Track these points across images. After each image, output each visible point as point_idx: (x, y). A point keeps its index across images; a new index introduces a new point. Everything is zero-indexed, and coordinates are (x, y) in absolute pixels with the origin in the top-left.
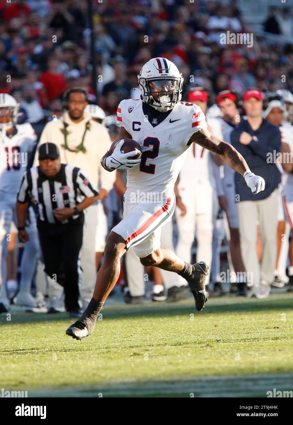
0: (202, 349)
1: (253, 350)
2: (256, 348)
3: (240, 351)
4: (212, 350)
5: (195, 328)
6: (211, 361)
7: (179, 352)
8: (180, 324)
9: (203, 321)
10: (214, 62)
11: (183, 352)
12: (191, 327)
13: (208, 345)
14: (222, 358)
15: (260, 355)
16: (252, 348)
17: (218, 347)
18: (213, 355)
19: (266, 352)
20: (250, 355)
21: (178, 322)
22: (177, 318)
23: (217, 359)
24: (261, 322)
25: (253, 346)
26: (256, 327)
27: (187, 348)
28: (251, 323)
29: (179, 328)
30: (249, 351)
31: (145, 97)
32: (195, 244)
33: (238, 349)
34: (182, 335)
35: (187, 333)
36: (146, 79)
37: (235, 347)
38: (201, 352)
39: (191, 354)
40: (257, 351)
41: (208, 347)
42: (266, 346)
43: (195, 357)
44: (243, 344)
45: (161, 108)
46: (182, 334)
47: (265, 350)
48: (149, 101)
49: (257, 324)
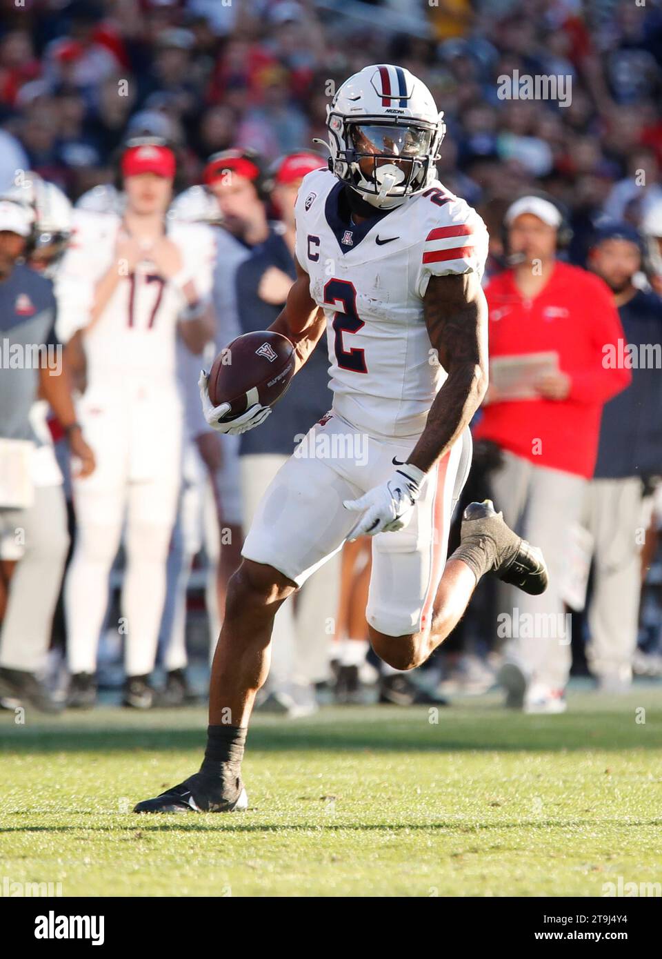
0: (123, 845)
1: (261, 857)
2: (269, 851)
3: (225, 856)
4: (150, 849)
5: (110, 790)
6: (145, 879)
7: (61, 851)
8: (67, 775)
9: (132, 770)
10: (199, 71)
11: (70, 850)
12: (97, 784)
13: (140, 836)
14: (177, 873)
15: (279, 870)
16: (259, 850)
17: (168, 842)
18: (152, 863)
19: (295, 863)
20: (253, 868)
21: (63, 770)
22: (62, 759)
23: (162, 875)
24: (289, 781)
25: (263, 844)
26: (272, 795)
27: (82, 842)
28: (261, 782)
29: (65, 785)
30: (251, 857)
31: (339, 164)
32: (120, 562)
33: (220, 851)
34: (71, 806)
35: (87, 800)
36: (345, 117)
37: (214, 846)
38: (121, 854)
39: (92, 857)
40: (270, 859)
41: (141, 841)
42: (297, 847)
43: (102, 868)
44: (234, 837)
45: (378, 196)
46: (71, 804)
47: (292, 858)
48: (349, 177)
49: (278, 785)
